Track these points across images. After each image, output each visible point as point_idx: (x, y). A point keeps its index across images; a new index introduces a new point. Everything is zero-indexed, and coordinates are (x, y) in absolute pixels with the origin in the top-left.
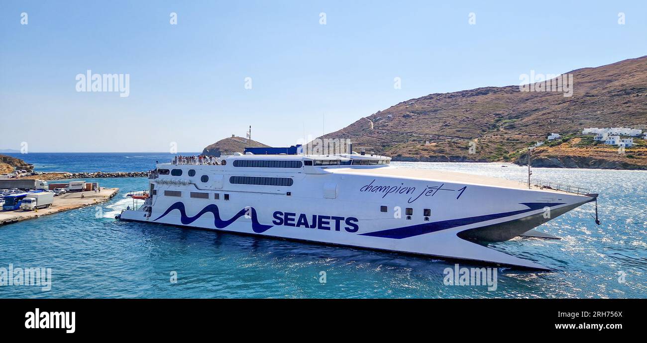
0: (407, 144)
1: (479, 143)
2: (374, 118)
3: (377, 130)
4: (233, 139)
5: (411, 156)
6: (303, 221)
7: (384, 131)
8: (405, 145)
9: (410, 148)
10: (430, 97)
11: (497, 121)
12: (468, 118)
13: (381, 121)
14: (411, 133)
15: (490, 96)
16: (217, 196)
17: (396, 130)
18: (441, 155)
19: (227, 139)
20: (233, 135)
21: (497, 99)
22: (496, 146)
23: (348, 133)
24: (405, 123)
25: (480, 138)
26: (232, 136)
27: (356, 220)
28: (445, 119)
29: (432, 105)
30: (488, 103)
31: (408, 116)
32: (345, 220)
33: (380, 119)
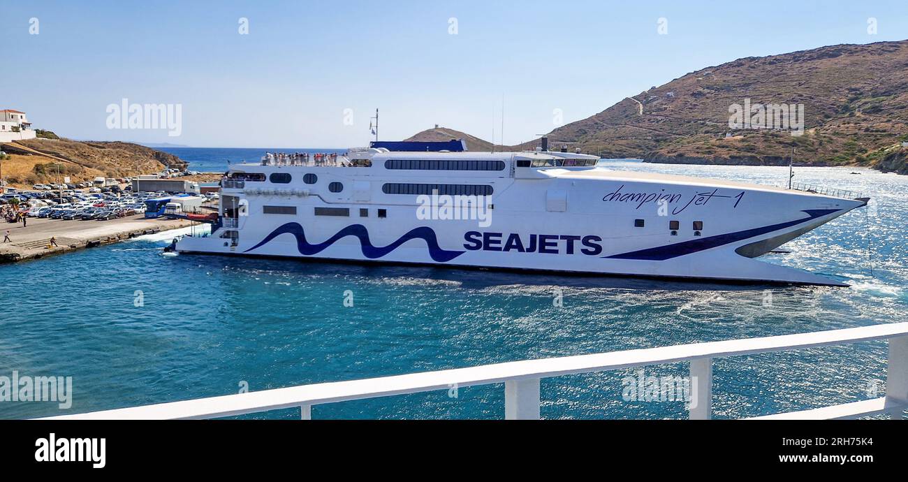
0: (695, 137)
1: (815, 137)
2: (645, 98)
3: (648, 117)
4: (436, 130)
5: (699, 155)
6: (514, 243)
7: (659, 118)
8: (691, 139)
9: (699, 144)
10: (739, 63)
11: (852, 100)
12: (801, 96)
13: (655, 103)
14: (703, 120)
15: (843, 59)
16: (364, 213)
17: (679, 117)
18: (749, 154)
19: (428, 131)
20: (436, 126)
21: (854, 64)
22: (845, 141)
23: (603, 121)
24: (695, 105)
25: (818, 128)
26: (434, 127)
27: (597, 239)
28: (761, 97)
29: (740, 76)
30: (838, 71)
31: (700, 94)
32: (581, 239)
33: (654, 100)
